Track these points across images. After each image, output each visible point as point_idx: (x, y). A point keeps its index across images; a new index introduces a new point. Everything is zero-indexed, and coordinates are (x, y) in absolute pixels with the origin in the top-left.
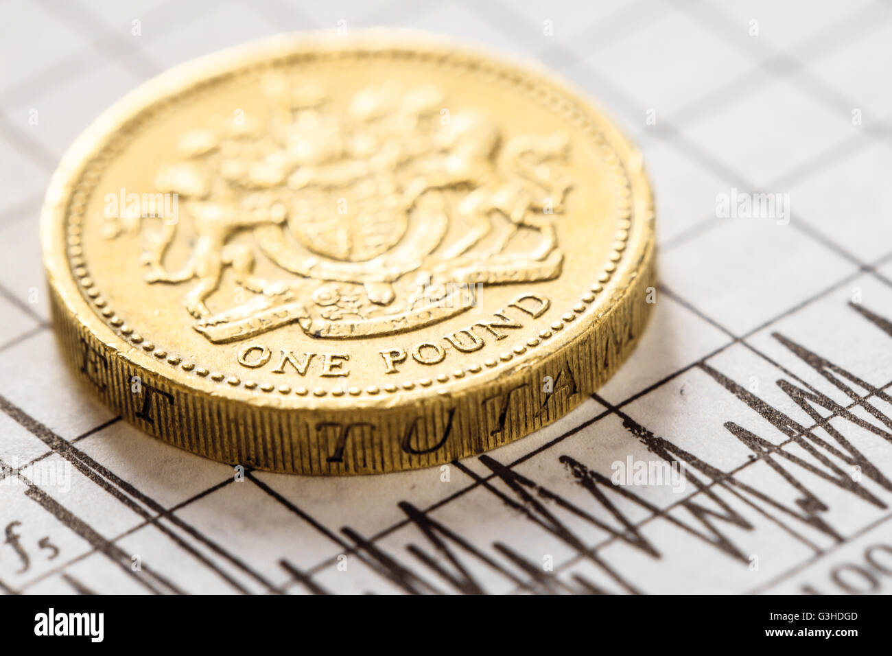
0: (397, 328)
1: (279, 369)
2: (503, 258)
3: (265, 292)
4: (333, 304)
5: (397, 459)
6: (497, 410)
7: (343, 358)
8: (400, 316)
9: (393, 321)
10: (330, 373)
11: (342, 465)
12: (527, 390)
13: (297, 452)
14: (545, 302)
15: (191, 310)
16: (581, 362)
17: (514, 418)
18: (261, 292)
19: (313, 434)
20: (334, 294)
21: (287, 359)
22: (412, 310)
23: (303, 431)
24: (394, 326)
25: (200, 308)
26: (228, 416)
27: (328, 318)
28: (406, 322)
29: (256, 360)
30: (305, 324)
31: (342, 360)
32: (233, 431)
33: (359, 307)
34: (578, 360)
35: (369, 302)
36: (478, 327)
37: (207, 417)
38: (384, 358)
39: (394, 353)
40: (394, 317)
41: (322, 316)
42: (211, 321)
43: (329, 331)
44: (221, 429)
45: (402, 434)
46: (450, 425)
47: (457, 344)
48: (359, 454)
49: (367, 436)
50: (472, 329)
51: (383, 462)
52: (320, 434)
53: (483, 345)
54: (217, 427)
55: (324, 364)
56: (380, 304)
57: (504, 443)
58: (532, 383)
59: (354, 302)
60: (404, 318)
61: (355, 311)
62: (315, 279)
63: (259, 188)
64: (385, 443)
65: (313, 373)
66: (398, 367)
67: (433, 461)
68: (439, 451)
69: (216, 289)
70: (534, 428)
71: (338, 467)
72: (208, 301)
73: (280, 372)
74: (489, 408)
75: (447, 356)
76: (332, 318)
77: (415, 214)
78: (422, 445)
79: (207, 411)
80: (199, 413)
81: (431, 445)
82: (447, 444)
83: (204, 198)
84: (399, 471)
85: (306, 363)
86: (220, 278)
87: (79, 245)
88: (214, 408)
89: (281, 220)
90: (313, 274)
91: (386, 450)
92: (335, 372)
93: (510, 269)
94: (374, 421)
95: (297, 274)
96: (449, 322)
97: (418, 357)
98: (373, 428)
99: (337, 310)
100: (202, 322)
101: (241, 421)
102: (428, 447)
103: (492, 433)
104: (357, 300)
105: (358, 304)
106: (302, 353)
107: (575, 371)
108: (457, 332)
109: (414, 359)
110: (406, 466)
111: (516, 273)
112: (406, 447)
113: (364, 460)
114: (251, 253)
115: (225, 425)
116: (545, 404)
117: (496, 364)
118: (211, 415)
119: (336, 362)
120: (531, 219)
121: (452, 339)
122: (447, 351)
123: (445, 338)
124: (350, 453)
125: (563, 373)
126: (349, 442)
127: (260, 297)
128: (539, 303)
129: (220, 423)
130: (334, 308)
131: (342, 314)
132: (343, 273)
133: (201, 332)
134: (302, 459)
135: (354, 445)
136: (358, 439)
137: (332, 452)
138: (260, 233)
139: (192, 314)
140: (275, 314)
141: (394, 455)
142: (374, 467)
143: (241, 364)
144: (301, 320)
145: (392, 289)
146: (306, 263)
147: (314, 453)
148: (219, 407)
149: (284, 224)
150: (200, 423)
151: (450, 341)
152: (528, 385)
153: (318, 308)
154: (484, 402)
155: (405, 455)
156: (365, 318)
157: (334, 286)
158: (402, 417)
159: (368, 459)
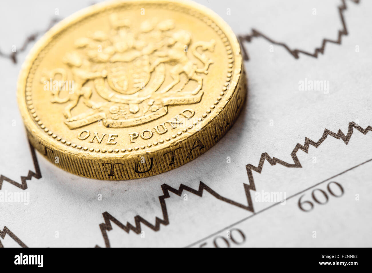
0: (137, 124)
1: (91, 141)
2: (181, 94)
3: (93, 107)
4: (116, 113)
5: (134, 175)
6: (170, 157)
7: (115, 136)
8: (140, 118)
9: (136, 120)
10: (109, 143)
11: (114, 177)
12: (182, 149)
13: (97, 173)
14: (193, 113)
15: (65, 115)
16: (204, 137)
17: (178, 159)
18: (92, 107)
19: (101, 167)
20: (118, 108)
21: (95, 137)
22: (144, 116)
23: (97, 166)
24: (137, 123)
25: (69, 114)
26: (71, 159)
27: (113, 119)
28: (141, 121)
29: (84, 137)
30: (105, 121)
31: (115, 137)
32: (74, 164)
33: (125, 114)
34: (203, 136)
35: (129, 112)
36: (167, 123)
37: (65, 159)
38: (130, 136)
39: (134, 134)
40: (137, 119)
41: (111, 118)
42: (71, 120)
43: (113, 124)
44: (70, 163)
45: (134, 167)
46: (152, 163)
47: (158, 131)
48: (119, 173)
49: (121, 168)
50: (164, 124)
51: (129, 176)
52: (104, 166)
53: (167, 131)
54: (69, 163)
55: (108, 139)
56: (133, 113)
57: (175, 168)
58: (183, 146)
59: (124, 112)
60: (140, 119)
61: (124, 116)
62: (113, 102)
63: (100, 62)
64: (128, 170)
65: (104, 142)
66: (135, 140)
67: (148, 175)
68: (150, 172)
69: (76, 106)
70: (187, 161)
71: (113, 178)
72: (72, 111)
73: (91, 142)
74: (166, 156)
75: (153, 136)
76: (115, 119)
77: (153, 74)
78: (142, 170)
79: (64, 157)
80: (62, 157)
81: (146, 170)
82: (152, 169)
83: (79, 67)
84: (135, 179)
85: (102, 138)
86: (78, 101)
87: (31, 87)
88: (66, 156)
89: (105, 76)
90: (111, 100)
91: (129, 172)
92: (112, 142)
93: (183, 98)
94: (123, 163)
95: (106, 99)
96: (157, 121)
97: (142, 136)
98: (122, 165)
99: (117, 116)
100: (68, 120)
101: (76, 161)
102: (145, 171)
103: (170, 165)
104: (125, 111)
105: (125, 113)
106: (101, 134)
107: (202, 140)
108: (158, 125)
109: (141, 137)
110: (138, 177)
111: (185, 100)
112: (136, 171)
113: (122, 175)
114: (92, 90)
115: (71, 162)
116: (190, 153)
117: (169, 140)
118: (66, 158)
119: (113, 138)
120: (195, 77)
121: (156, 128)
122: (153, 133)
123: (154, 128)
124: (116, 173)
125: (196, 142)
126: (115, 169)
127: (91, 110)
128: (191, 113)
129: (69, 161)
130: (116, 115)
131: (118, 117)
132: (123, 99)
133: (66, 124)
134: (99, 175)
135: (117, 171)
136: (118, 169)
137: (109, 173)
138: (96, 81)
139: (65, 116)
140: (95, 117)
141: (132, 174)
142: (126, 178)
143: (79, 138)
144: (103, 120)
145: (139, 106)
146: (111, 95)
147: (103, 173)
148: (68, 156)
149: (106, 78)
150: (63, 161)
151: (155, 129)
152: (181, 147)
153: (110, 114)
154: (164, 155)
155: (137, 174)
156: (127, 119)
157: (119, 105)
158: (132, 161)
159: (123, 175)
